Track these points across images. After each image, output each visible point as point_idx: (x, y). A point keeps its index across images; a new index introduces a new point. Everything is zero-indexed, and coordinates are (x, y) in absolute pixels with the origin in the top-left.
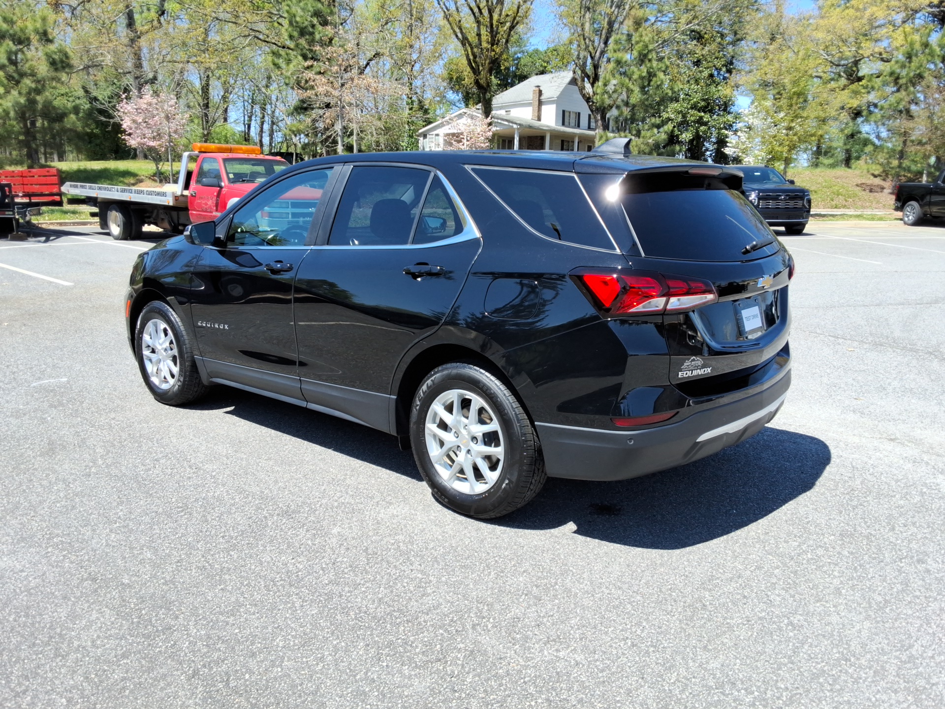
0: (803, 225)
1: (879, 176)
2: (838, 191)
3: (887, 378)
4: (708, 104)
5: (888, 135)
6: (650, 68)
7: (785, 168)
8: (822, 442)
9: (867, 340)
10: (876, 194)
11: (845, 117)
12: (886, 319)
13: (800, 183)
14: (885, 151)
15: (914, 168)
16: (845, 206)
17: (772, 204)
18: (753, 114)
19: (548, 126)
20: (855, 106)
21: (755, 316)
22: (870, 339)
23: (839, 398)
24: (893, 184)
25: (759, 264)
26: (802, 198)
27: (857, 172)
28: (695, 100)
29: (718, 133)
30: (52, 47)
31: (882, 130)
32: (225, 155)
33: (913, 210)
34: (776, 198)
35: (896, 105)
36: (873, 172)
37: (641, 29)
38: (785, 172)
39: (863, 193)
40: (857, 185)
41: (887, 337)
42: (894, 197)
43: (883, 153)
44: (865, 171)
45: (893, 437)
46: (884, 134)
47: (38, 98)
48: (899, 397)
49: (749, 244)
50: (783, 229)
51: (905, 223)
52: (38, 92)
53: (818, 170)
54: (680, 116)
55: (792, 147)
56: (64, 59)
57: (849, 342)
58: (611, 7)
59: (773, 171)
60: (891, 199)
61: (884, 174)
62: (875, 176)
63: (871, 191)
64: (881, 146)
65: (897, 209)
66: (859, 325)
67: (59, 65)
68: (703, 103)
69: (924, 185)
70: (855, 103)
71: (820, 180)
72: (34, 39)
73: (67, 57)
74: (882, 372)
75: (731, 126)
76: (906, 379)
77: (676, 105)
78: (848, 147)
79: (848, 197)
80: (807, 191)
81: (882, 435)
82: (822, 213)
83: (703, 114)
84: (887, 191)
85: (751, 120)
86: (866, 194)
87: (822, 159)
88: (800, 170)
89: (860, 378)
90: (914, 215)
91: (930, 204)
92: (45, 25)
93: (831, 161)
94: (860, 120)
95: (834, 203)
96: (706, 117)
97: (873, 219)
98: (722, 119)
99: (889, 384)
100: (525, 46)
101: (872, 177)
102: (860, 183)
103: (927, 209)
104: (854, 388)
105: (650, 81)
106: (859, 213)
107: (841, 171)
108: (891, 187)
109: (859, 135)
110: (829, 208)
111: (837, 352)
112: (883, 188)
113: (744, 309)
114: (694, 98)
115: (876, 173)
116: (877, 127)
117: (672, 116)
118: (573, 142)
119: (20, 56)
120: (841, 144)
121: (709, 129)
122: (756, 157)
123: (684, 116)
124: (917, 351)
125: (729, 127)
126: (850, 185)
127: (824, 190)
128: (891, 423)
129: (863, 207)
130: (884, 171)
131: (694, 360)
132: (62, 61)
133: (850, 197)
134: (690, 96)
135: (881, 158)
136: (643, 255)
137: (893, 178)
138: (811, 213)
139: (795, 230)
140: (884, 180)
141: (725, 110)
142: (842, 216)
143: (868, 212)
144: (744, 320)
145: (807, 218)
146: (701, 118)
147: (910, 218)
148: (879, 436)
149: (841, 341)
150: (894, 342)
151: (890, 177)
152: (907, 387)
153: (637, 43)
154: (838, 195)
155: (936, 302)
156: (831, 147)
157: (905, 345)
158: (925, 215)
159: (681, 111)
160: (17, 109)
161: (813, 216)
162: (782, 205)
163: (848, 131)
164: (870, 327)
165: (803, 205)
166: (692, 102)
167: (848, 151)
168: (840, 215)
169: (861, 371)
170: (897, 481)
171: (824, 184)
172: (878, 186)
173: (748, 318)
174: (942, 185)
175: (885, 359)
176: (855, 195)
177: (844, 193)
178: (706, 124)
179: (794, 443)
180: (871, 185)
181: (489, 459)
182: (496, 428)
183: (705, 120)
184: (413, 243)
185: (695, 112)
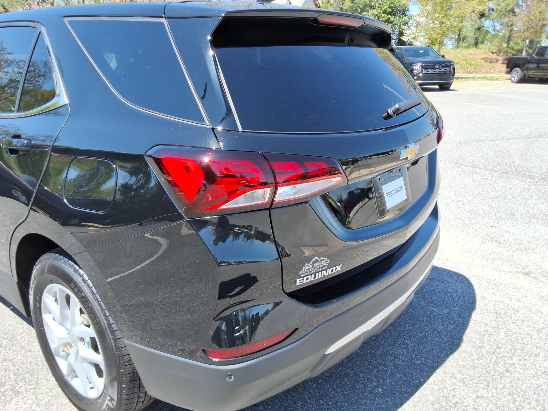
0: (450, 84)
1: (496, 53)
2: (471, 63)
3: (515, 204)
4: (393, 10)
5: (501, 28)
7: (439, 48)
8: (467, 280)
9: (497, 169)
10: (493, 64)
11: (474, 16)
12: (508, 151)
13: (448, 57)
14: (499, 37)
15: (516, 47)
16: (475, 72)
17: (431, 71)
18: (419, 15)
20: (481, 10)
21: (398, 190)
22: (499, 168)
23: (479, 226)
24: (504, 57)
25: (403, 131)
26: (449, 67)
27: (482, 51)
28: (385, 8)
29: (400, 28)
31: (497, 25)
33: (518, 73)
34: (433, 67)
35: (505, 7)
36: (492, 50)
38: (439, 51)
39: (486, 64)
40: (482, 59)
41: (511, 166)
42: (505, 66)
43: (498, 38)
44: (487, 50)
45: (527, 271)
46: (498, 28)
48: (526, 223)
49: (391, 107)
50: (437, 87)
51: (512, 82)
53: (459, 50)
55: (443, 35)
57: (483, 171)
59: (432, 49)
60: (503, 67)
61: (498, 52)
62: (493, 53)
63: (491, 62)
64: (496, 34)
65: (508, 73)
66: (490, 156)
68: (390, 10)
69: (524, 57)
70: (481, 8)
71: (460, 56)
74: (510, 198)
75: (407, 23)
76: (529, 205)
77: (374, 11)
78: (477, 36)
79: (477, 67)
80: (453, 62)
81: (518, 268)
82: (461, 76)
83: (390, 16)
84: (500, 62)
85: (418, 19)
86: (487, 65)
87: (461, 43)
88: (448, 50)
89: (494, 205)
90: (518, 77)
91: (528, 69)
93: (466, 44)
94: (483, 19)
95: (468, 70)
96: (392, 18)
97: (492, 80)
98: (402, 20)
99: (517, 209)
101: (491, 54)
102: (484, 57)
103: (526, 72)
104: (490, 215)
106: (484, 76)
107: (473, 50)
108: (502, 60)
109: (483, 28)
110: (465, 73)
111: (475, 180)
112: (497, 60)
113: (386, 183)
114: (384, 6)
115: (494, 51)
116: (494, 24)
120: (472, 34)
121: (394, 25)
122: (421, 42)
124: (533, 177)
125: (406, 24)
126: (478, 59)
127: (463, 62)
128: (524, 253)
129: (486, 72)
130: (499, 50)
131: (317, 261)
133: (478, 66)
134: (382, 5)
135: (496, 42)
136: (240, 129)
137: (504, 54)
138: (455, 76)
139: (444, 87)
140: (498, 55)
141: (403, 14)
142: (474, 78)
143: (489, 75)
144: (386, 196)
145: (453, 79)
146: (389, 19)
147: (516, 78)
148: (516, 270)
149: (477, 170)
150: (516, 170)
151: (502, 53)
152: (531, 213)
154: (471, 65)
155: (541, 136)
156: (466, 36)
157: (524, 172)
158: (524, 76)
159: (377, 15)
161: (456, 78)
162: (437, 71)
163: (476, 26)
164: (498, 157)
165: (450, 71)
166: (383, 9)
167: (476, 39)
168: (472, 77)
169: (494, 198)
170: (539, 331)
171: (462, 59)
172: (495, 59)
173: (390, 194)
174: (536, 57)
175: (511, 186)
176: (481, 65)
177: (474, 64)
178: (392, 22)
179: (442, 282)
180: (491, 59)
181: (97, 367)
182: (94, 334)
183: (391, 20)
184: (19, 110)
185: (385, 15)
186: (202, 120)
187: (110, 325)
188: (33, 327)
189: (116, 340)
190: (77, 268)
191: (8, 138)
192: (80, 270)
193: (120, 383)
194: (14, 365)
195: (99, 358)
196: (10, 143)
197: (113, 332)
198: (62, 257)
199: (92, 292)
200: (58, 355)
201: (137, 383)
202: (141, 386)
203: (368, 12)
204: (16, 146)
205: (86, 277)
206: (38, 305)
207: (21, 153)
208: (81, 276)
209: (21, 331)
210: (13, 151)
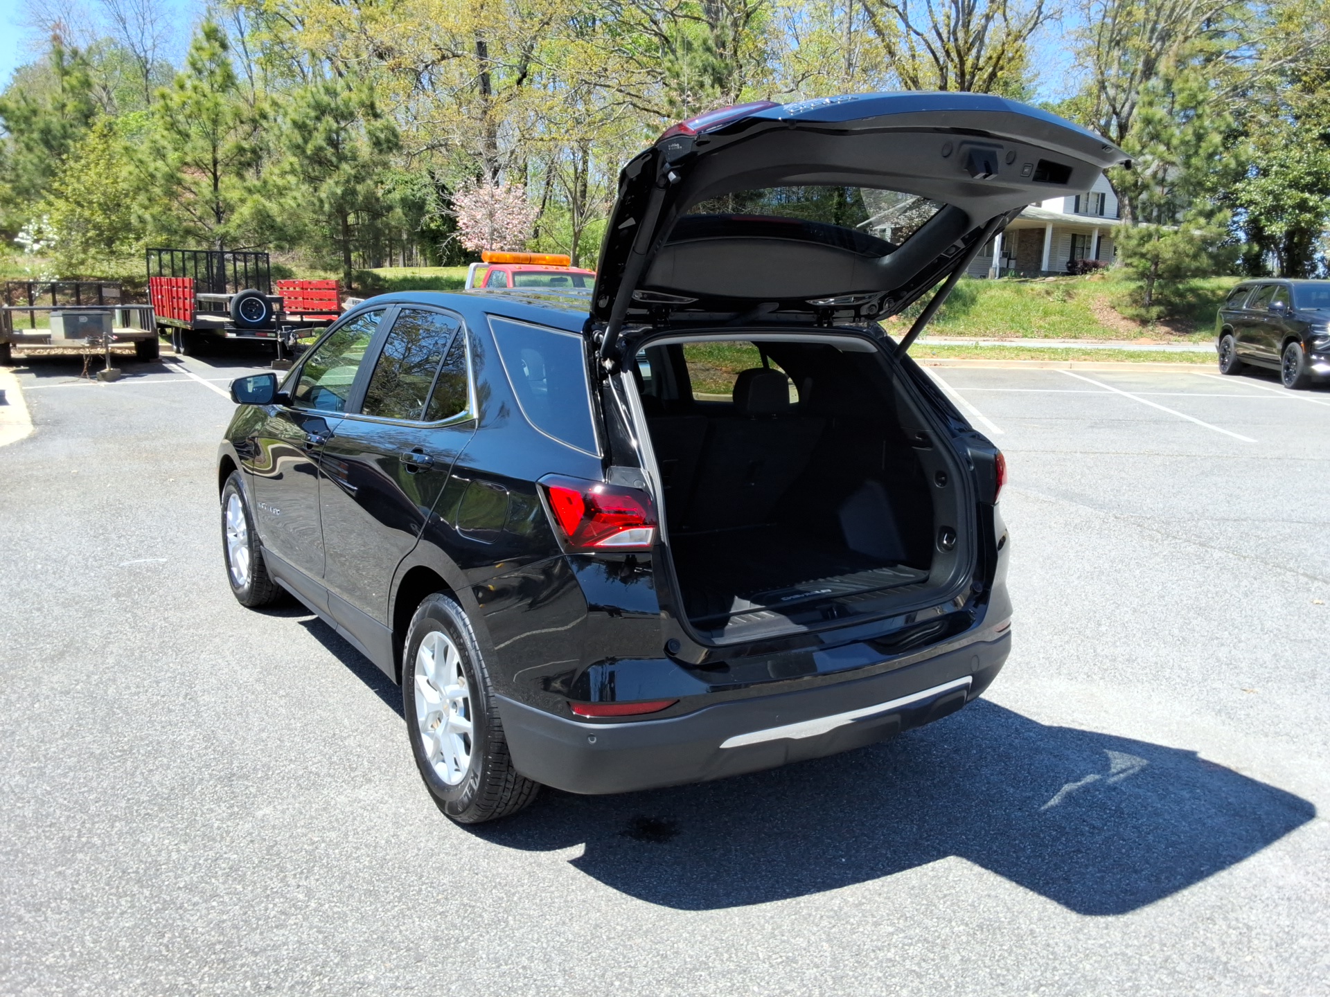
4: (1319, 179)
6: (1200, 128)
19: (1051, 215)
28: (1296, 173)
30: (379, 123)
32: (516, 267)
37: (1186, 72)
47: (359, 188)
52: (359, 179)
54: (1271, 198)
56: (391, 138)
58: (1150, 39)
67: (385, 146)
68: (1308, 179)
72: (360, 113)
73: (395, 135)
77: (1263, 181)
83: (1307, 195)
92: (372, 96)
96: (1313, 200)
100: (1030, 98)
105: (1198, 146)
114: (1293, 171)
117: (1258, 198)
118: (1090, 237)
119: (343, 134)
123: (1277, 198)
132: (388, 141)
134: (1288, 167)
146: (1305, 200)
153: (1181, 90)
159: (1272, 191)
160: (332, 201)
166: (1291, 176)
181: (465, 737)
182: (467, 694)
183: (1311, 204)
184: (424, 420)
185: (1294, 192)
186: (594, 451)
187: (484, 678)
188: (404, 718)
189: (488, 697)
190: (460, 610)
191: (407, 452)
192: (463, 613)
193: (487, 754)
194: (370, 752)
195: (468, 726)
196: (410, 458)
197: (486, 687)
198: (446, 598)
199: (471, 638)
200: (426, 731)
201: (506, 757)
202: (510, 765)
203: (1249, 184)
204: (415, 461)
205: (467, 621)
206: (412, 662)
207: (420, 471)
208: (463, 620)
209: (384, 718)
210: (412, 468)
